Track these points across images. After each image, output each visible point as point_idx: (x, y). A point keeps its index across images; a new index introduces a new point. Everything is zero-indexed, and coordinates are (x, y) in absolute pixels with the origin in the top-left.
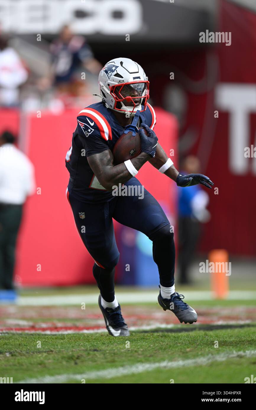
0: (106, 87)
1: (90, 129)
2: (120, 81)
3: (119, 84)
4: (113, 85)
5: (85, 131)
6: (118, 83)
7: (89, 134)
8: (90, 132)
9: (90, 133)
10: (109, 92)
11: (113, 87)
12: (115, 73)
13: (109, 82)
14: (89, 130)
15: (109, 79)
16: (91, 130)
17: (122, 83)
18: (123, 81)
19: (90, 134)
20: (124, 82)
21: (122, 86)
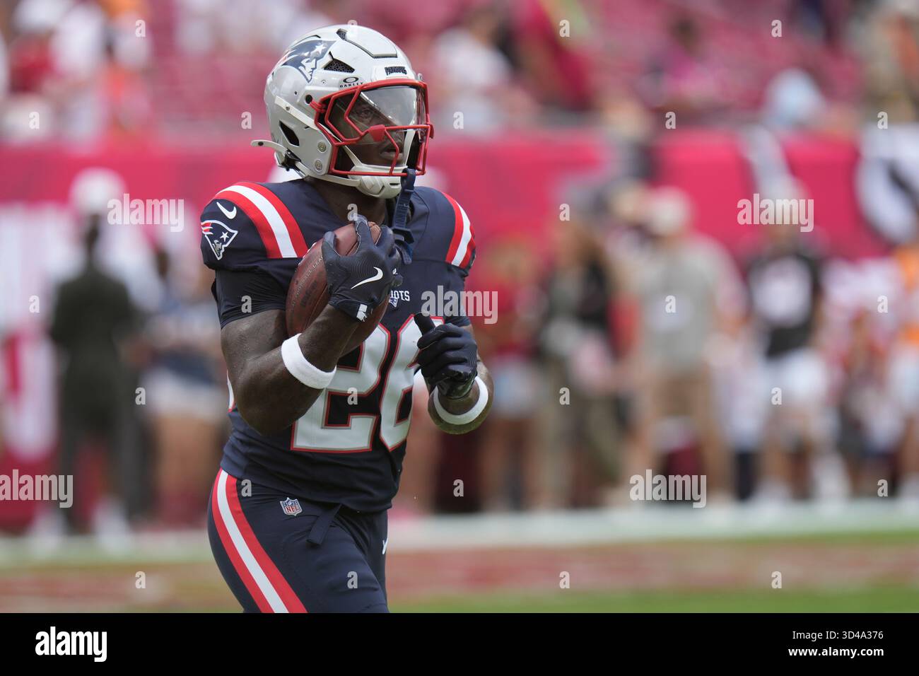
0: (299, 106)
1: (225, 231)
2: (345, 81)
3: (344, 88)
4: (325, 96)
5: (212, 242)
6: (341, 86)
7: (224, 246)
8: (227, 240)
9: (225, 243)
10: (310, 121)
11: (326, 101)
12: (327, 59)
13: (310, 88)
14: (225, 236)
15: (309, 82)
16: (230, 235)
17: (352, 86)
18: (357, 79)
19: (226, 245)
20: (359, 82)
21: (354, 93)
